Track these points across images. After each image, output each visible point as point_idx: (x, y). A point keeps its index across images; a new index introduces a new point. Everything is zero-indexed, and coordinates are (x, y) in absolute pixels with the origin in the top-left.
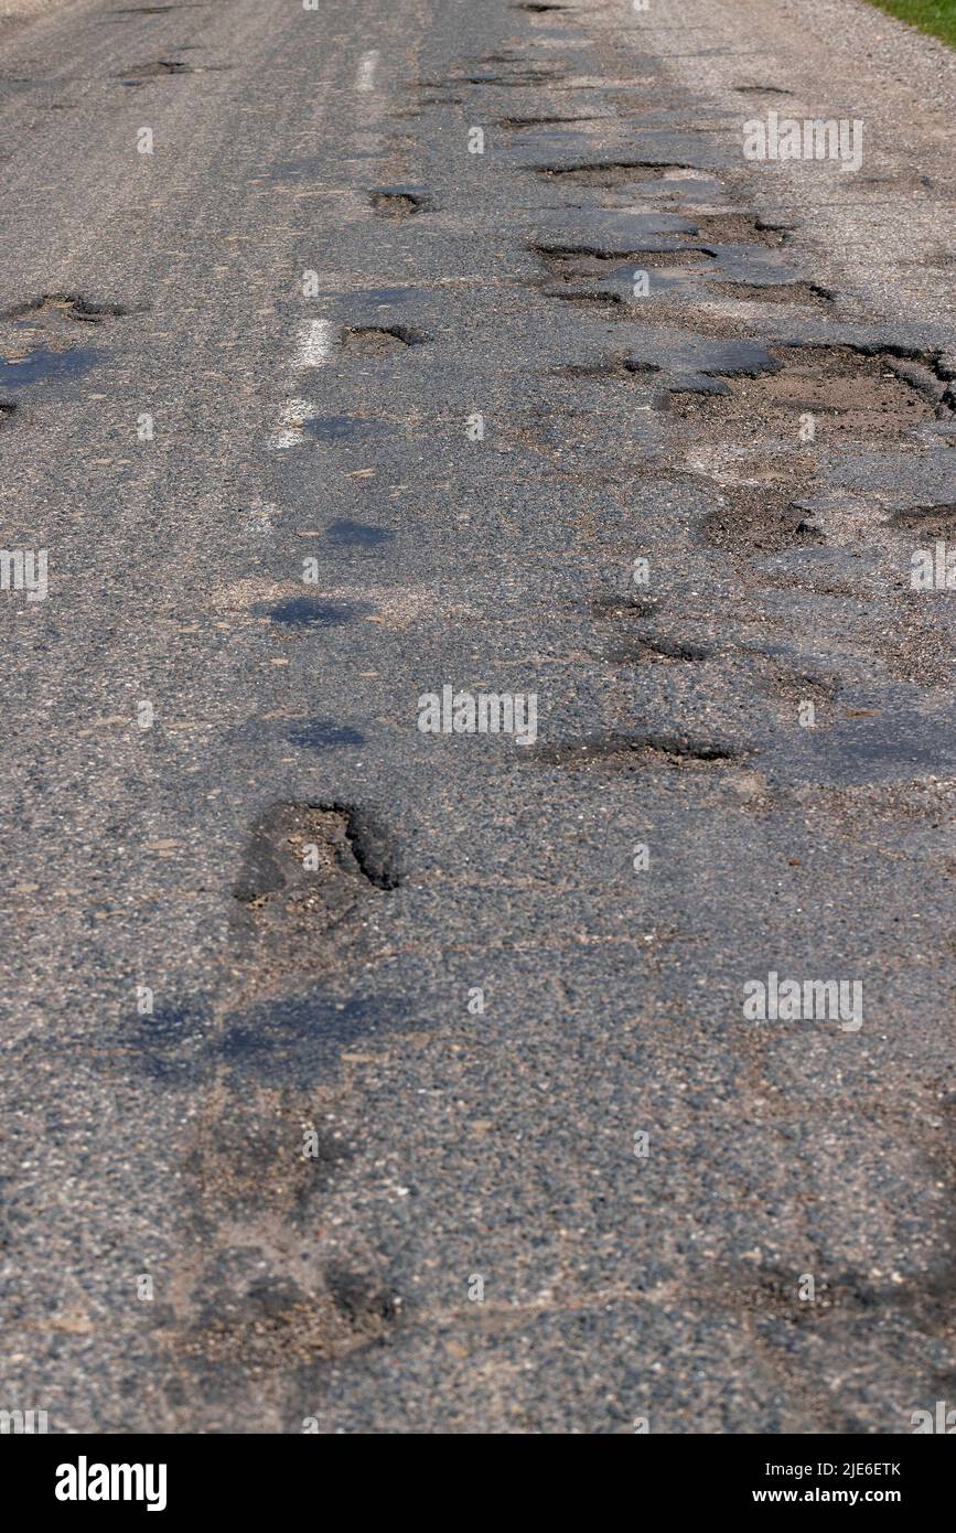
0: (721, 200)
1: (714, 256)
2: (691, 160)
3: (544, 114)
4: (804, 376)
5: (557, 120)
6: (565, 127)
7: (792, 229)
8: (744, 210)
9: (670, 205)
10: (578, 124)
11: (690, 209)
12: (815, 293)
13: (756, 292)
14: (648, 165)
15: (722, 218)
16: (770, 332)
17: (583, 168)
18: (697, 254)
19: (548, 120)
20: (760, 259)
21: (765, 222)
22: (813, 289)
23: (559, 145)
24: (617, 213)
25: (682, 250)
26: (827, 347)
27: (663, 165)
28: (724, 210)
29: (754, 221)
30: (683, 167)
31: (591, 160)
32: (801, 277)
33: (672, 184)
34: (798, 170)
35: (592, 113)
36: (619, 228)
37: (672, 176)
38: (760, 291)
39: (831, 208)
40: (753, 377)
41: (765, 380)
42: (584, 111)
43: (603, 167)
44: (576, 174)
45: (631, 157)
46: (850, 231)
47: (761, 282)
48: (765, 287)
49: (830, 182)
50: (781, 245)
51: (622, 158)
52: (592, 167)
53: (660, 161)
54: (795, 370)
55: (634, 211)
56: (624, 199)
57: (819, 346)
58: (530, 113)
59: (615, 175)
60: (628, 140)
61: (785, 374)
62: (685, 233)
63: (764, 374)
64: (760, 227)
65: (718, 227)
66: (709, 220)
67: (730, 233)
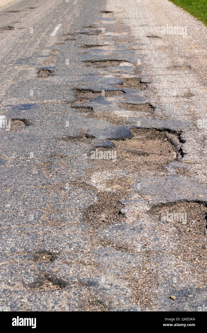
0: (132, 73)
1: (125, 93)
2: (128, 59)
3: (95, 44)
4: (140, 139)
5: (98, 46)
6: (99, 48)
7: (149, 83)
8: (138, 76)
9: (118, 74)
10: (103, 47)
11: (123, 76)
12: (150, 107)
13: (133, 107)
14: (117, 60)
15: (131, 79)
16: (132, 123)
17: (99, 61)
18: (121, 92)
19: (96, 46)
20: (137, 94)
21: (142, 81)
22: (150, 105)
23: (95, 54)
24: (102, 77)
25: (117, 90)
26: (148, 129)
27: (121, 61)
28: (132, 76)
29: (140, 80)
30: (126, 61)
31: (102, 59)
32: (147, 101)
33: (121, 67)
34: (156, 63)
35: (108, 44)
36: (101, 82)
37: (121, 65)
38: (135, 106)
39: (161, 76)
40: (124, 140)
41: (127, 141)
42: (106, 43)
43: (105, 61)
44: (97, 63)
45: (113, 58)
46: (165, 84)
47: (135, 103)
48: (136, 105)
49: (164, 67)
50: (145, 89)
51: (110, 58)
52: (101, 61)
53: (120, 59)
54: (137, 137)
55: (107, 76)
56: (106, 72)
57: (146, 128)
58: (92, 43)
59: (108, 63)
60: (114, 52)
61: (134, 139)
62: (119, 84)
63: (127, 139)
64: (141, 82)
65: (130, 82)
66: (128, 79)
67: (133, 84)
